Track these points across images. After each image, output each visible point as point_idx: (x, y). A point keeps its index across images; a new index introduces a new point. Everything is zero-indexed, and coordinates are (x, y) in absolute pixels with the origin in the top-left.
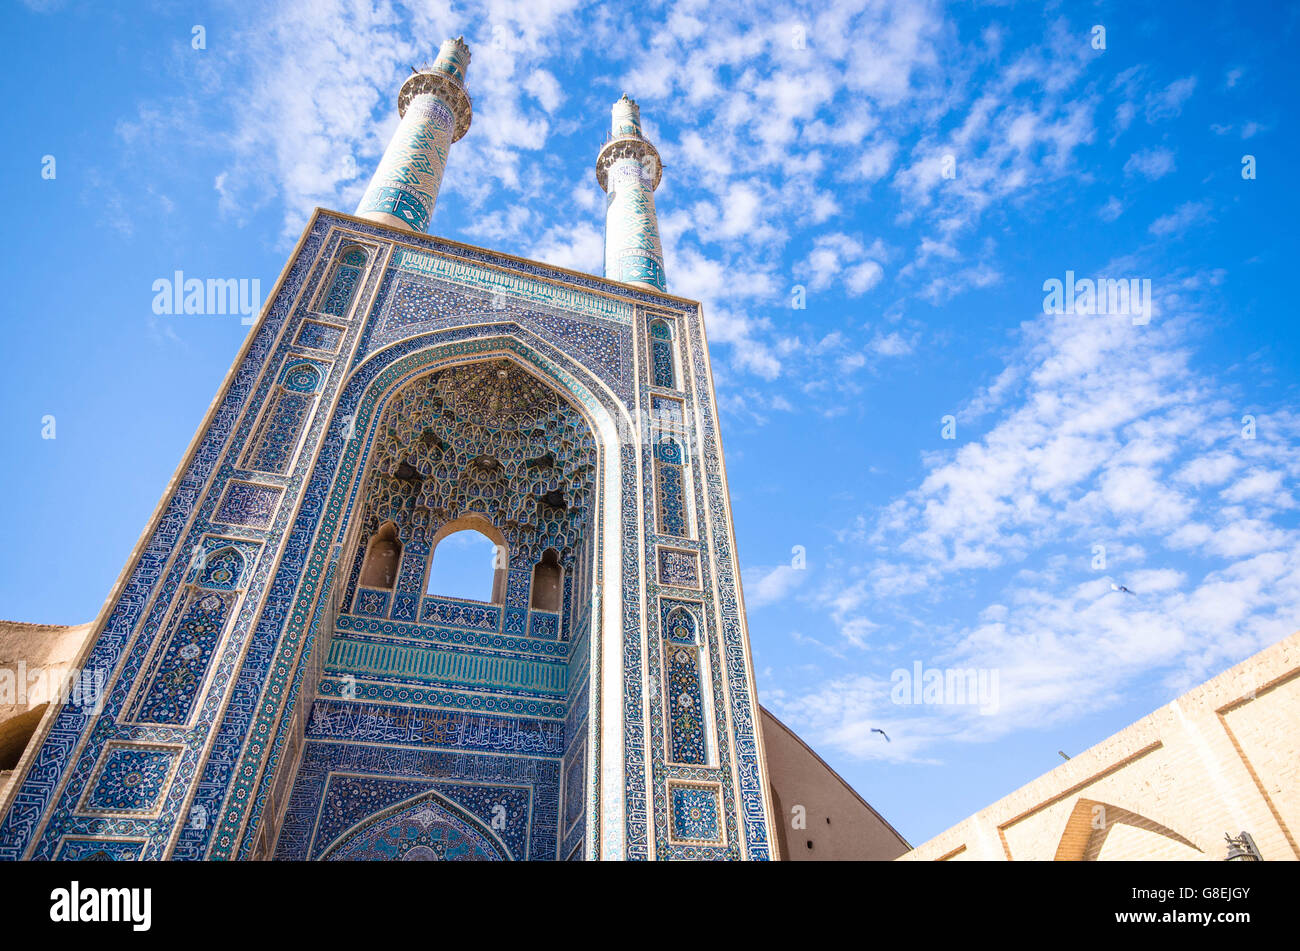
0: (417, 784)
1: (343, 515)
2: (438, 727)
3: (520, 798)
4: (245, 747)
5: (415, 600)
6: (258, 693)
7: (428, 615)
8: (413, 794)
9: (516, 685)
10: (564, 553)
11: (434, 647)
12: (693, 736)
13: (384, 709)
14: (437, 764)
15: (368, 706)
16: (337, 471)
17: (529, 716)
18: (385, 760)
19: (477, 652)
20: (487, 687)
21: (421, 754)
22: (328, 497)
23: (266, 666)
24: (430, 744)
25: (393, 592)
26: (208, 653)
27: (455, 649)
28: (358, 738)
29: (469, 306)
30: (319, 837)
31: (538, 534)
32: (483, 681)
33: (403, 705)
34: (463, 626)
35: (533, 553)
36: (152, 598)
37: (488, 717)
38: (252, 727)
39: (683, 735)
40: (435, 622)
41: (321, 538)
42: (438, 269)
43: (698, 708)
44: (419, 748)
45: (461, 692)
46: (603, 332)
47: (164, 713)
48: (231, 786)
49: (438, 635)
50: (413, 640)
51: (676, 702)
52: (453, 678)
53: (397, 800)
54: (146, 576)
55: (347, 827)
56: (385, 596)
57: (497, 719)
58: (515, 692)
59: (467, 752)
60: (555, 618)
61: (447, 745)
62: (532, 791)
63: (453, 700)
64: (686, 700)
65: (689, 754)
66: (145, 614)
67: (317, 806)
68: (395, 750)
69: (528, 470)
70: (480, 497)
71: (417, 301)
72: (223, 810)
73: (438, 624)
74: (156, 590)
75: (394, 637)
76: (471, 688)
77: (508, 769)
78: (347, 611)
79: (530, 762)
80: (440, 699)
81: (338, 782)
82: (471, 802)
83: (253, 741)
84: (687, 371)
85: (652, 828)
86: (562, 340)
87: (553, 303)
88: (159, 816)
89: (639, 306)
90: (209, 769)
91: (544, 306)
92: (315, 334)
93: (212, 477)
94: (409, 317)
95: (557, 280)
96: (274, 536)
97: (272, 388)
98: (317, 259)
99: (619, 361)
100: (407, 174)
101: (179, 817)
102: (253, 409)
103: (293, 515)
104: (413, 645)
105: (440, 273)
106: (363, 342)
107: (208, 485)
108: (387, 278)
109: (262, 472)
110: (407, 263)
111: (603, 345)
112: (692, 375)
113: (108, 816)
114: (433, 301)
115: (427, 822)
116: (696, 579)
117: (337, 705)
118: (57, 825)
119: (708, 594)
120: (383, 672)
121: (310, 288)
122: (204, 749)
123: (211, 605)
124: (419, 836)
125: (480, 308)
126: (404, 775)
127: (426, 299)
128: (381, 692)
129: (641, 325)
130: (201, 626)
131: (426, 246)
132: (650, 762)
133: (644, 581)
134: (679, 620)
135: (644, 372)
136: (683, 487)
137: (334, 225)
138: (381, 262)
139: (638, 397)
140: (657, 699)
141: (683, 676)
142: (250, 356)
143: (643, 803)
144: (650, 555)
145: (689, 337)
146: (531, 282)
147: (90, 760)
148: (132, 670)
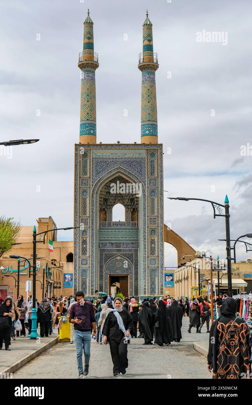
0: (116, 254)
2: (118, 245)
3: (132, 255)
5: (111, 223)
6: (94, 251)
7: (113, 225)
9: (130, 237)
10: (137, 209)
11: (115, 231)
12: (154, 251)
13: (109, 243)
14: (119, 251)
15: (107, 243)
16: (95, 213)
17: (132, 242)
18: (111, 250)
19: (122, 231)
22: (95, 218)
23: (94, 247)
25: (107, 222)
26: (87, 246)
27: (119, 231)
28: (106, 248)
29: (110, 164)
30: (104, 262)
31: (131, 205)
32: (124, 236)
33: (112, 242)
34: (120, 227)
35: (130, 209)
36: (78, 240)
38: (95, 255)
39: (152, 251)
40: (115, 227)
41: (95, 226)
43: (155, 246)
44: (116, 249)
46: (139, 162)
48: (95, 262)
49: (115, 229)
51: (151, 246)
52: (119, 236)
53: (114, 256)
54: (76, 236)
55: (108, 260)
56: (106, 223)
57: (127, 243)
58: (130, 238)
59: (123, 248)
60: (136, 223)
61: (120, 248)
62: (134, 254)
63: (120, 240)
64: (153, 245)
65: (153, 254)
66: (78, 242)
67: (103, 258)
70: (119, 199)
72: (95, 265)
74: (78, 238)
75: (109, 230)
76: (122, 238)
77: (130, 250)
78: (100, 227)
79: (133, 249)
80: (118, 240)
81: (105, 254)
84: (158, 169)
85: (147, 264)
86: (130, 168)
87: (127, 156)
88: (88, 266)
89: (147, 150)
90: (92, 260)
91: (125, 158)
92: (84, 182)
93: (78, 219)
94: (99, 171)
95: (127, 148)
96: (89, 227)
97: (81, 198)
98: (79, 161)
99: (142, 171)
100: (89, 116)
101: (91, 266)
102: (79, 203)
103: (91, 223)
104: (112, 231)
105: (102, 155)
106: (92, 181)
107: (78, 220)
108: (92, 161)
109: (85, 216)
110: (96, 154)
111: (139, 166)
112: (159, 171)
113: (83, 266)
114: (103, 165)
115: (119, 259)
116: (156, 223)
117: (102, 243)
118: (79, 267)
119: (158, 227)
120: (108, 237)
121: (80, 169)
122: (91, 258)
123: (85, 239)
124: (118, 261)
125: (112, 164)
126: (114, 253)
127: (101, 165)
128: (108, 240)
129: (147, 157)
130: (85, 242)
131: (98, 147)
132: (147, 256)
133: (147, 226)
134: (153, 232)
135: (148, 173)
136: (155, 202)
137: (79, 148)
138: (90, 157)
139: (146, 181)
140: (148, 246)
141: (153, 242)
142: (76, 192)
143: (146, 261)
144: (148, 220)
145: (159, 157)
146: (122, 151)
147: (79, 261)
148: (79, 249)
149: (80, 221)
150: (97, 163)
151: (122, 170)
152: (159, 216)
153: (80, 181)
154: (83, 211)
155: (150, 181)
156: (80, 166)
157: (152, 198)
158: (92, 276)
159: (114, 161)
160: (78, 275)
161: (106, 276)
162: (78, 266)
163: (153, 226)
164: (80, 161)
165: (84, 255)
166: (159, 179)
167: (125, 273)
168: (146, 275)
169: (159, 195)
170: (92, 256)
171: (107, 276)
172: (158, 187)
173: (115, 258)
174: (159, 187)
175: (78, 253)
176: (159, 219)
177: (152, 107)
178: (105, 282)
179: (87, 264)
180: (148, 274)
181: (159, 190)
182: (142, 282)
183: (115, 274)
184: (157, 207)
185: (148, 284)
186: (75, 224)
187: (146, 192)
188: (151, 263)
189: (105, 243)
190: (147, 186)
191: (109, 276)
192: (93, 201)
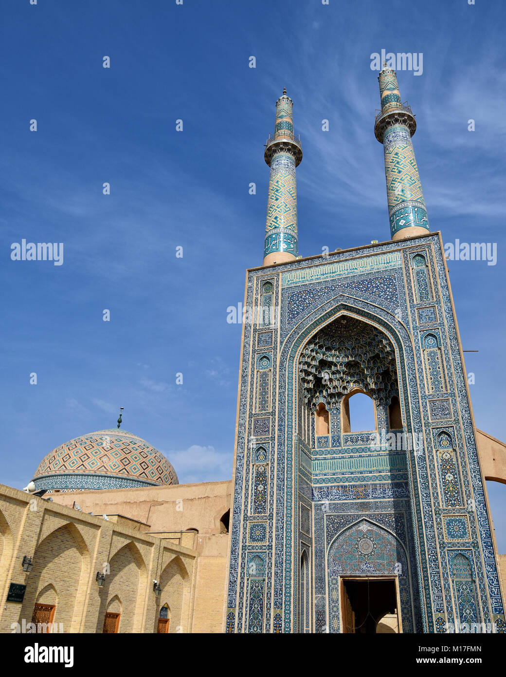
0: (357, 515)
1: (294, 420)
2: (361, 491)
3: (400, 517)
4: (285, 519)
5: (339, 437)
6: (284, 500)
7: (346, 442)
8: (356, 519)
11: (351, 457)
12: (454, 493)
13: (338, 487)
14: (364, 506)
15: (331, 487)
16: (286, 403)
17: (398, 481)
18: (343, 507)
19: (370, 456)
20: (377, 470)
21: (357, 503)
22: (286, 416)
23: (283, 489)
24: (359, 499)
25: (330, 435)
26: (265, 487)
27: (360, 456)
28: (331, 500)
29: (319, 294)
30: (327, 538)
32: (375, 468)
33: (345, 484)
34: (362, 445)
35: (386, 401)
36: (244, 471)
37: (380, 484)
38: (285, 512)
39: (449, 493)
40: (350, 446)
41: (288, 434)
42: (302, 278)
43: (456, 480)
44: (355, 501)
45: (367, 475)
46: (386, 279)
47: (260, 510)
48: (285, 533)
49: (352, 451)
50: (342, 455)
51: (445, 478)
52: (362, 469)
53: (351, 523)
54: (240, 464)
55: (336, 534)
56: (327, 438)
57: (384, 484)
59: (374, 500)
61: (366, 498)
62: (405, 514)
63: (364, 479)
64: (449, 477)
65: (453, 502)
66: (244, 478)
67: (324, 527)
68: (346, 503)
69: (372, 362)
71: (297, 302)
72: (285, 540)
73: (351, 446)
74: (245, 468)
75: (335, 455)
76: (371, 472)
77: (393, 505)
78: (314, 448)
79: (402, 501)
80: (359, 479)
81: (328, 518)
82: (380, 521)
83: (287, 517)
84: (436, 285)
85: (437, 536)
86: (367, 294)
87: (358, 272)
88: (268, 544)
89: (404, 250)
90: (277, 527)
91: (355, 276)
92: (263, 339)
93: (248, 420)
94: (295, 313)
95: (358, 256)
96: (273, 439)
97: (255, 372)
98: (254, 299)
99: (397, 295)
100: (278, 221)
101: (274, 544)
102: (252, 385)
103: (276, 428)
104: (343, 458)
105: (304, 279)
106: (281, 335)
107: (247, 423)
108: (282, 295)
109: (263, 412)
110: (288, 281)
111: (387, 288)
112: (439, 287)
113: (255, 544)
114: (304, 299)
115: (365, 530)
116: (449, 414)
117: (320, 488)
118: (244, 548)
119: (457, 421)
120: (334, 471)
122: (274, 521)
123: (261, 470)
124: (363, 535)
125: (325, 293)
126: (352, 512)
127: (300, 299)
128: (335, 480)
129: (407, 265)
130: (261, 478)
131: (294, 267)
132: (433, 508)
133: (423, 422)
134: (444, 437)
135: (411, 296)
136: (440, 360)
137: (255, 276)
138: (277, 287)
139: (409, 313)
140: (434, 479)
141: (447, 466)
142: (244, 360)
143: (432, 526)
144: (425, 407)
145: (435, 260)
146: (346, 263)
147: (245, 529)
148: (247, 498)
149: (250, 425)
150: (293, 296)
151: (348, 301)
152: (456, 391)
153: (254, 337)
154: (261, 403)
155: (419, 313)
157: (431, 352)
158: (276, 573)
159: (330, 287)
160: (239, 570)
161: (334, 582)
162: (241, 545)
163: (443, 422)
164: (257, 299)
165: (259, 513)
166: (442, 304)
167: (386, 573)
168: (438, 573)
169: (448, 341)
170: (277, 514)
171: (337, 582)
172: (442, 324)
173: (354, 529)
174: (445, 321)
175: (243, 508)
176: (458, 399)
178: (332, 600)
179: (264, 537)
180: (444, 568)
181: (447, 329)
182: (428, 597)
183: (357, 573)
184: (446, 372)
185: (449, 602)
186: (240, 432)
187: (413, 339)
188: (449, 533)
189: (328, 488)
190: (411, 326)
191: (340, 580)
192: (282, 376)
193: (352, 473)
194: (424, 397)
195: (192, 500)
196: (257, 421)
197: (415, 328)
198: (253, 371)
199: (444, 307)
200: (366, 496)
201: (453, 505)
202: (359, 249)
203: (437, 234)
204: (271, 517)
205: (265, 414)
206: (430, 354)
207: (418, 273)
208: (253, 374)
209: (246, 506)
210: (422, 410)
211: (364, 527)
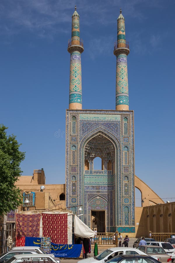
4: (82, 197)
5: (92, 171)
6: (81, 192)
10: (112, 161)
11: (96, 178)
13: (91, 186)
14: (98, 192)
16: (82, 163)
18: (92, 192)
19: (101, 178)
21: (96, 191)
22: (82, 167)
25: (89, 170)
26: (75, 188)
27: (98, 178)
28: (89, 190)
29: (93, 125)
31: (107, 158)
32: (102, 181)
33: (93, 185)
34: (99, 174)
35: (107, 161)
36: (69, 183)
39: (126, 192)
40: (95, 174)
43: (128, 189)
46: (115, 124)
49: (96, 176)
52: (99, 181)
53: (95, 196)
54: (68, 181)
55: (90, 199)
56: (88, 171)
57: (104, 186)
58: (106, 183)
59: (101, 190)
60: (111, 171)
62: (109, 194)
63: (99, 184)
64: (126, 188)
66: (69, 185)
75: (90, 177)
79: (109, 191)
80: (97, 184)
81: (88, 195)
82: (102, 196)
84: (130, 130)
85: (122, 202)
86: (109, 129)
87: (106, 119)
88: (77, 203)
89: (122, 115)
90: (80, 199)
91: (105, 121)
92: (73, 139)
93: (69, 167)
94: (85, 131)
95: (107, 113)
96: (78, 174)
99: (118, 131)
100: (76, 88)
101: (79, 203)
102: (70, 155)
103: (79, 170)
104: (93, 178)
105: (88, 118)
106: (80, 139)
108: (80, 123)
109: (74, 165)
110: (82, 118)
111: (115, 128)
112: (131, 131)
113: (73, 203)
114: (88, 126)
116: (128, 171)
117: (86, 186)
119: (130, 174)
120: (90, 182)
121: (70, 129)
123: (74, 182)
124: (98, 199)
125: (95, 125)
126: (95, 193)
127: (86, 126)
128: (90, 184)
129: (122, 120)
130: (74, 185)
131: (84, 112)
132: (122, 196)
133: (121, 173)
134: (126, 177)
135: (122, 132)
136: (128, 155)
137: (69, 112)
138: (78, 119)
139: (121, 138)
140: (122, 188)
141: (126, 185)
142: (67, 146)
143: (121, 200)
144: (122, 169)
145: (131, 121)
146: (102, 115)
147: (70, 199)
148: (70, 191)
149: (70, 169)
150: (84, 124)
151: (102, 130)
152: (131, 165)
153: (70, 138)
154: (73, 161)
155: (124, 139)
156: (70, 127)
159: (97, 123)
161: (89, 211)
162: (69, 203)
163: (127, 174)
164: (70, 122)
165: (73, 195)
166: (131, 137)
167: (103, 209)
168: (121, 211)
169: (131, 149)
170: (80, 195)
172: (130, 144)
173: (95, 198)
176: (131, 168)
177: (125, 82)
178: (88, 216)
179: (76, 201)
180: (123, 210)
181: (131, 146)
182: (118, 216)
183: (95, 209)
184: (129, 159)
185: (123, 217)
186: (67, 171)
187: (121, 147)
188: (125, 202)
189: (88, 186)
190: (121, 143)
191: (91, 211)
192: (80, 153)
193: (95, 182)
194: (122, 166)
195: (49, 189)
196: (72, 167)
197: (122, 144)
198: (70, 150)
199: (131, 139)
200: (99, 189)
201: (126, 195)
202: (108, 111)
203: (133, 111)
204: (78, 196)
205: (75, 165)
206: (125, 153)
207: (125, 124)
208: (70, 151)
209: (70, 193)
210: (121, 169)
211: (98, 197)
